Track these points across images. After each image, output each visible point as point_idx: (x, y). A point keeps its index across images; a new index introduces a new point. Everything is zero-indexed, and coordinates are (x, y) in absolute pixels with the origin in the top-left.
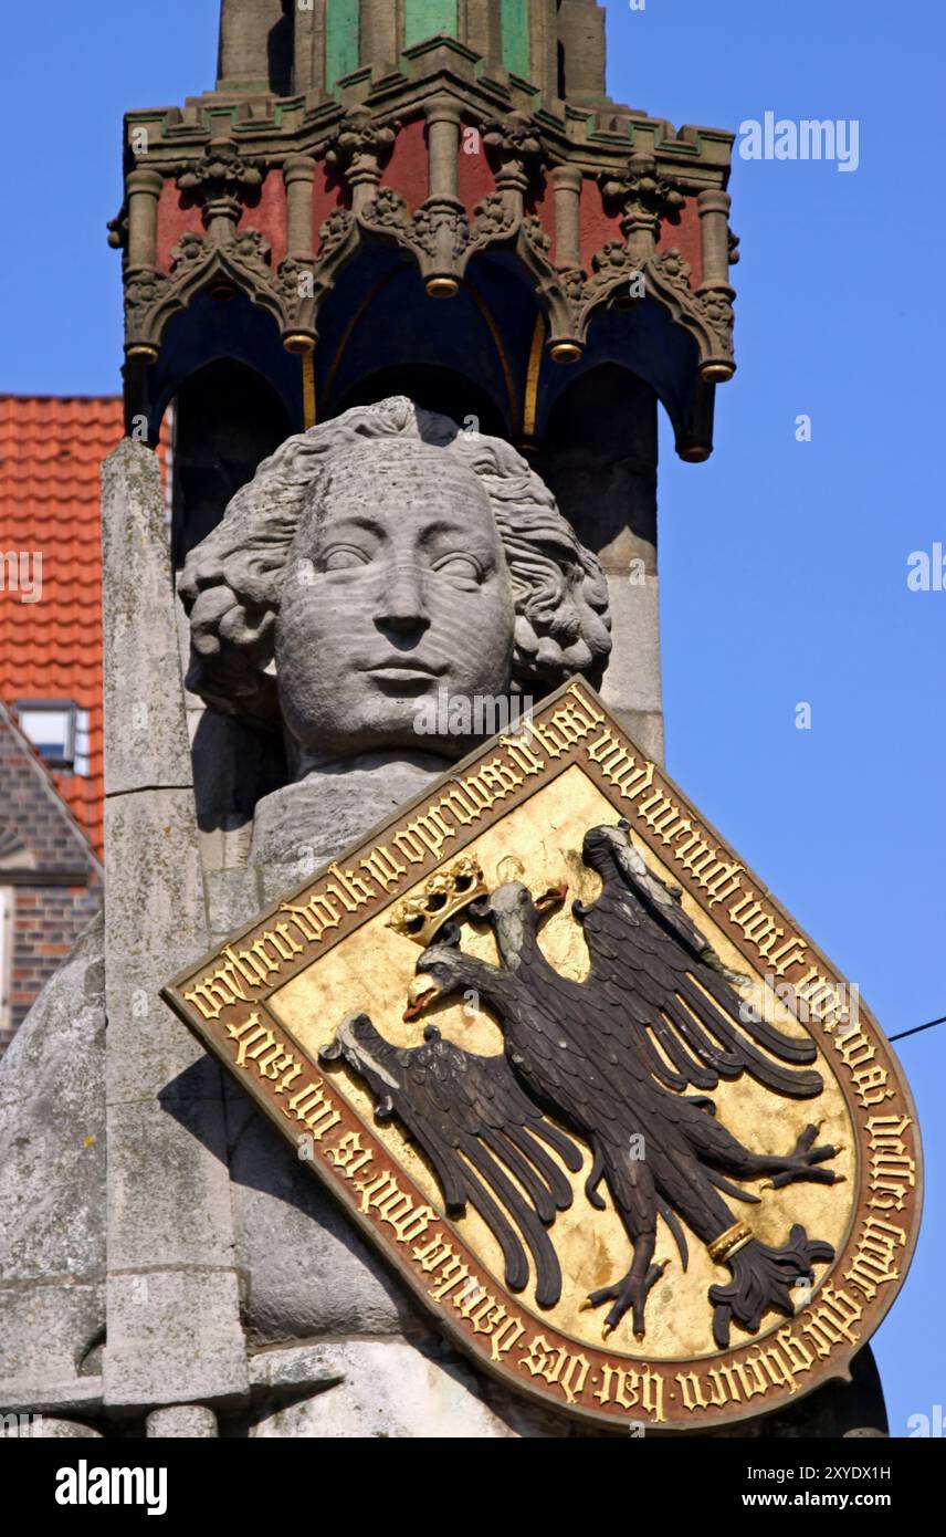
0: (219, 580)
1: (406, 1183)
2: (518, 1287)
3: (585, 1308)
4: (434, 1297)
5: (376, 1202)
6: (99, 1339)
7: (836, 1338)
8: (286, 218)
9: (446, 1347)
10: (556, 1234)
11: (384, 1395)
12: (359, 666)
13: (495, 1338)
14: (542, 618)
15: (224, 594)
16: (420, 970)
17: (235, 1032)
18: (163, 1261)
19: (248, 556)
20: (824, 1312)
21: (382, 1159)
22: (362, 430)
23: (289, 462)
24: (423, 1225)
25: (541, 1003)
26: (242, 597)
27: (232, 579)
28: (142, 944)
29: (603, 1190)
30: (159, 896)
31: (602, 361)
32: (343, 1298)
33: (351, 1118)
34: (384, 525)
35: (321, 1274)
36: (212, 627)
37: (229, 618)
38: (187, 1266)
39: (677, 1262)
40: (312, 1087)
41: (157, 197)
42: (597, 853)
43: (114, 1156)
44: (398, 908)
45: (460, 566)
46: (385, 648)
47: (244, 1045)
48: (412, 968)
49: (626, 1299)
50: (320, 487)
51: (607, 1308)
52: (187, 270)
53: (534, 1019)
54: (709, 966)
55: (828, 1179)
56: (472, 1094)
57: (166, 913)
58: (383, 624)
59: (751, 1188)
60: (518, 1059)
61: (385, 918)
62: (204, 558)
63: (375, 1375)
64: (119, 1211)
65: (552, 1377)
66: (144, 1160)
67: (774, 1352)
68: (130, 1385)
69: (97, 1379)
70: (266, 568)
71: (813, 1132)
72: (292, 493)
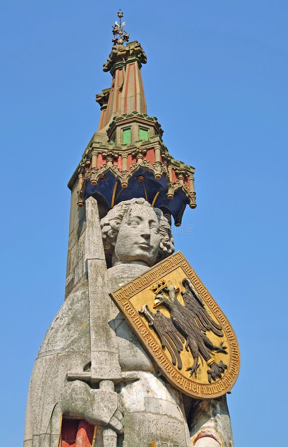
0: (108, 224)
1: (154, 340)
2: (174, 364)
3: (186, 371)
4: (159, 363)
5: (149, 342)
6: (90, 364)
7: (229, 384)
8: (122, 164)
9: (159, 375)
10: (181, 355)
11: (148, 383)
12: (136, 243)
13: (171, 373)
14: (165, 243)
15: (109, 227)
16: (156, 298)
17: (124, 304)
18: (103, 350)
19: (115, 221)
20: (226, 378)
21: (149, 334)
22: (136, 202)
23: (122, 206)
24: (157, 349)
25: (178, 309)
26: (112, 228)
27: (111, 224)
28: (97, 288)
29: (189, 348)
30: (100, 279)
31: (162, 206)
32: (140, 362)
33: (144, 325)
34: (143, 218)
35: (136, 357)
36: (106, 233)
37: (109, 232)
38: (108, 352)
39: (201, 364)
40: (137, 318)
41: (98, 156)
42: (185, 283)
43: (91, 328)
44: (151, 286)
45: (155, 229)
46: (143, 240)
47: (125, 307)
48: (154, 298)
49: (193, 370)
50: (129, 211)
51: (190, 371)
52: (104, 169)
53: (177, 311)
54: (204, 308)
55: (225, 353)
56: (166, 324)
57: (102, 282)
58: (142, 236)
59: (213, 353)
60: (174, 319)
61: (149, 288)
62: (105, 220)
63: (146, 379)
64: (93, 339)
65: (181, 383)
66: (99, 329)
67: (218, 385)
68: (97, 374)
69: (90, 373)
70: (118, 224)
71: (222, 343)
72: (123, 211)
